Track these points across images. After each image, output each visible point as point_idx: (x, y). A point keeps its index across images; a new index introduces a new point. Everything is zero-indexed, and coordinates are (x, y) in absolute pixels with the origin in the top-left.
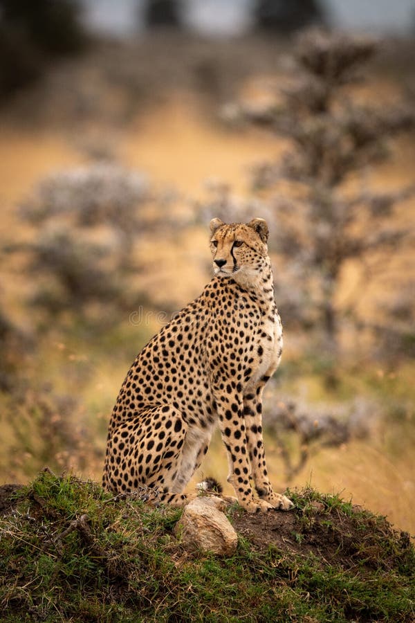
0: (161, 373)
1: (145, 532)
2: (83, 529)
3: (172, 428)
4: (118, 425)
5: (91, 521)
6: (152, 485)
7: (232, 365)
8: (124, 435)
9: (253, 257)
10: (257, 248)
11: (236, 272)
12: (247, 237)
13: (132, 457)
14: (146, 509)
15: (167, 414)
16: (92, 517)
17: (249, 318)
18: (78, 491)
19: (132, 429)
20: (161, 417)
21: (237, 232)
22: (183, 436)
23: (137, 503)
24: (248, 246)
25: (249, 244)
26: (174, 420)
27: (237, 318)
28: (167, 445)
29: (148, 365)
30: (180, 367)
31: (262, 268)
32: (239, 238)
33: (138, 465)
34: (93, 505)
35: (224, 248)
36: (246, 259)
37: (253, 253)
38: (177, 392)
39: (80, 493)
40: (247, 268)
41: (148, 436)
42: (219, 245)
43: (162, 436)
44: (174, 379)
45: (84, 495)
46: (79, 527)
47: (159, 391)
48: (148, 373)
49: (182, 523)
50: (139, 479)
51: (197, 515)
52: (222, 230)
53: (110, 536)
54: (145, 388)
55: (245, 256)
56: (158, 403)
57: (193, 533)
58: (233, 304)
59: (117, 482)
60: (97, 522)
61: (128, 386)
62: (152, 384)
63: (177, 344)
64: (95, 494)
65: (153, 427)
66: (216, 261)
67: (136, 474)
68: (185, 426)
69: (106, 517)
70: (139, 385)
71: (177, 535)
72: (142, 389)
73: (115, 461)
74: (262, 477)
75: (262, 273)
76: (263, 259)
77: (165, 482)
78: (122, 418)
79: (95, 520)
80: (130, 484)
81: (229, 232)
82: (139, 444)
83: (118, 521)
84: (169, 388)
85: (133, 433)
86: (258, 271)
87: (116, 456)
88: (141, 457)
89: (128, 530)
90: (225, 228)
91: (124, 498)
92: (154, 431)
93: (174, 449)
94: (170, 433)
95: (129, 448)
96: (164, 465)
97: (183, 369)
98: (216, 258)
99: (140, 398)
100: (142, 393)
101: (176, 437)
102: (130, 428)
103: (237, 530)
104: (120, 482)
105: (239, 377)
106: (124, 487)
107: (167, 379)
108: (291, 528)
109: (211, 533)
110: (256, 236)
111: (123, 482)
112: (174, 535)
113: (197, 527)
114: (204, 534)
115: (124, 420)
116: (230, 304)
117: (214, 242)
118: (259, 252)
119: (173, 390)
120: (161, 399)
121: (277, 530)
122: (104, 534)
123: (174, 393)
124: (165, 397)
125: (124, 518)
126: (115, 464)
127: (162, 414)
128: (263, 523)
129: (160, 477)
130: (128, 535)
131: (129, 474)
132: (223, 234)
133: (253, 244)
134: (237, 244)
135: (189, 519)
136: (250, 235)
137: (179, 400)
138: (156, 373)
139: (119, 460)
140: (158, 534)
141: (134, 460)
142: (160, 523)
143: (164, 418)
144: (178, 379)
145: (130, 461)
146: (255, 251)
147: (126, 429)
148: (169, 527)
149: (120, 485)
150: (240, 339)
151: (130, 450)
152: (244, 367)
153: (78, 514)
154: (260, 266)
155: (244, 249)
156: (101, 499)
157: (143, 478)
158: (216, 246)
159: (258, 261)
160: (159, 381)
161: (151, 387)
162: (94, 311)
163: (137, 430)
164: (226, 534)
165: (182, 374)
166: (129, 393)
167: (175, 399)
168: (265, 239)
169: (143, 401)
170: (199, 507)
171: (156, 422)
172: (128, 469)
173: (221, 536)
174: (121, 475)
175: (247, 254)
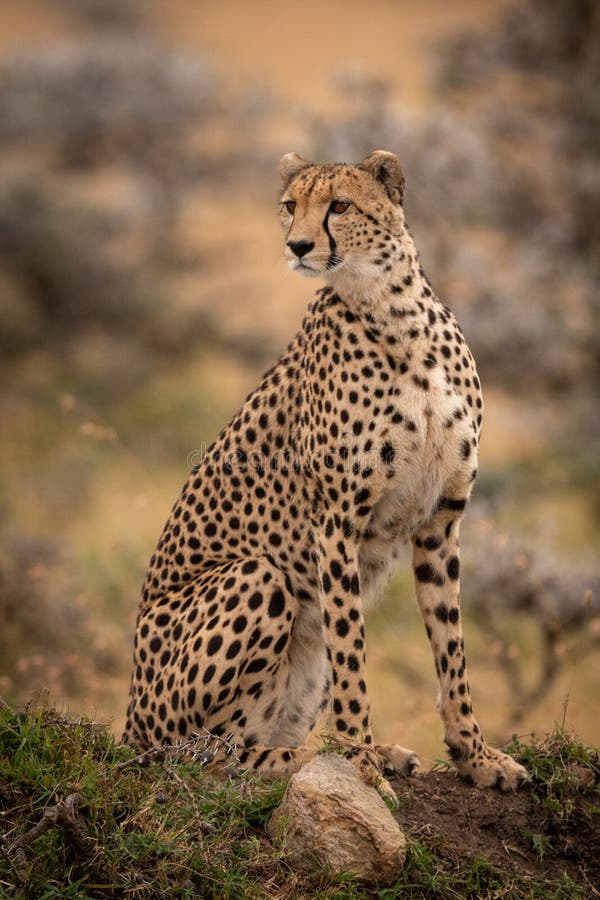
0: (237, 497)
1: (206, 831)
2: (71, 825)
3: (263, 610)
4: (153, 598)
5: (87, 808)
6: (218, 730)
7: (329, 479)
8: (163, 620)
9: (371, 235)
10: (380, 216)
11: (335, 269)
12: (360, 193)
13: (176, 669)
14: (207, 781)
15: (251, 579)
16: (89, 799)
17: (362, 380)
18: (59, 744)
19: (179, 609)
20: (238, 584)
21: (336, 181)
22: (288, 626)
23: (189, 770)
24: (361, 211)
25: (364, 207)
26: (267, 591)
27: (338, 382)
28: (251, 644)
29: (213, 477)
30: (271, 485)
31: (390, 261)
32: (343, 195)
33: (187, 687)
34: (93, 772)
35: (310, 216)
36: (356, 239)
37: (371, 227)
38: (268, 534)
39: (64, 746)
40: (356, 259)
41: (211, 626)
42: (299, 210)
43: (240, 625)
44: (262, 510)
45: (72, 753)
46: (61, 821)
47: (232, 534)
48: (214, 493)
49: (287, 813)
50: (189, 717)
51: (317, 794)
52: (304, 177)
53: (130, 839)
54: (206, 524)
55: (354, 235)
56: (232, 556)
57: (309, 833)
58: (332, 350)
59: (145, 720)
60: (102, 811)
61: (177, 515)
62: (219, 517)
63: (261, 436)
64: (97, 749)
65: (222, 607)
66: (291, 245)
67: (183, 707)
68: (291, 604)
69: (121, 798)
70: (196, 518)
71: (275, 839)
72: (201, 526)
73: (144, 676)
74: (458, 720)
75: (389, 274)
76: (394, 241)
77: (248, 723)
78: (161, 583)
79: (98, 806)
80: (171, 726)
81: (320, 183)
82: (191, 642)
83: (146, 806)
84: (253, 528)
85: (180, 616)
86: (382, 267)
87: (145, 666)
88: (194, 670)
89: (168, 827)
90: (312, 173)
91: (160, 758)
92: (223, 615)
93: (268, 654)
94: (259, 620)
95: (172, 650)
96: (245, 688)
97: (278, 488)
98: (291, 238)
99: (194, 543)
100: (199, 533)
101: (272, 627)
102: (175, 605)
103: (405, 827)
104: (150, 720)
105: (345, 506)
106: (158, 733)
107: (248, 509)
108: (521, 822)
109: (348, 834)
110: (377, 189)
111: (157, 721)
112: (268, 837)
113: (317, 820)
114: (333, 835)
115: (163, 588)
116: (325, 350)
117: (287, 203)
118: (385, 225)
119: (261, 530)
120: (239, 547)
121: (491, 827)
122: (117, 835)
123: (262, 537)
124: (247, 544)
125: (160, 801)
126: (144, 682)
127: (241, 578)
128: (461, 812)
129: (238, 714)
130: (169, 837)
131: (169, 706)
132: (307, 187)
133: (370, 207)
134: (337, 207)
135: (301, 804)
136: (364, 186)
137: (274, 552)
138: (228, 497)
139: (150, 675)
140: (233, 835)
141: (179, 676)
142: (237, 812)
143: (245, 587)
144: (269, 508)
145: (172, 677)
146: (376, 223)
147: (166, 608)
148: (257, 821)
149: (151, 727)
150: (342, 427)
151: (173, 655)
152: (354, 486)
153: (59, 793)
154: (386, 256)
155: (352, 217)
156: (109, 759)
157: (198, 716)
158: (292, 212)
159: (382, 246)
160: (232, 514)
161: (217, 523)
162: (96, 354)
163: (187, 612)
164: (381, 836)
165: (276, 498)
166: (177, 530)
167: (265, 548)
168: (397, 196)
169: (200, 551)
170: (323, 778)
171: (229, 594)
172: (167, 694)
173: (371, 839)
174: (153, 706)
175: (360, 230)
